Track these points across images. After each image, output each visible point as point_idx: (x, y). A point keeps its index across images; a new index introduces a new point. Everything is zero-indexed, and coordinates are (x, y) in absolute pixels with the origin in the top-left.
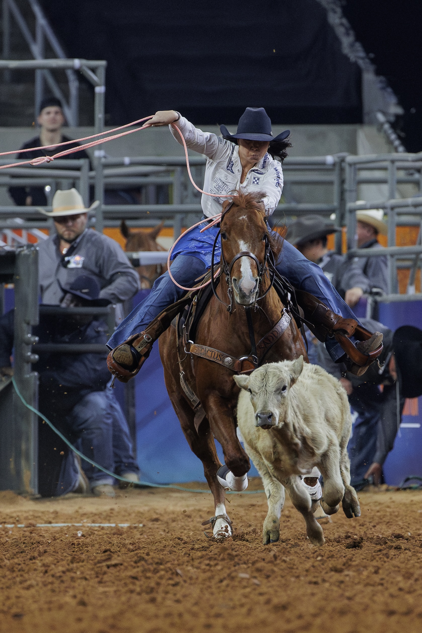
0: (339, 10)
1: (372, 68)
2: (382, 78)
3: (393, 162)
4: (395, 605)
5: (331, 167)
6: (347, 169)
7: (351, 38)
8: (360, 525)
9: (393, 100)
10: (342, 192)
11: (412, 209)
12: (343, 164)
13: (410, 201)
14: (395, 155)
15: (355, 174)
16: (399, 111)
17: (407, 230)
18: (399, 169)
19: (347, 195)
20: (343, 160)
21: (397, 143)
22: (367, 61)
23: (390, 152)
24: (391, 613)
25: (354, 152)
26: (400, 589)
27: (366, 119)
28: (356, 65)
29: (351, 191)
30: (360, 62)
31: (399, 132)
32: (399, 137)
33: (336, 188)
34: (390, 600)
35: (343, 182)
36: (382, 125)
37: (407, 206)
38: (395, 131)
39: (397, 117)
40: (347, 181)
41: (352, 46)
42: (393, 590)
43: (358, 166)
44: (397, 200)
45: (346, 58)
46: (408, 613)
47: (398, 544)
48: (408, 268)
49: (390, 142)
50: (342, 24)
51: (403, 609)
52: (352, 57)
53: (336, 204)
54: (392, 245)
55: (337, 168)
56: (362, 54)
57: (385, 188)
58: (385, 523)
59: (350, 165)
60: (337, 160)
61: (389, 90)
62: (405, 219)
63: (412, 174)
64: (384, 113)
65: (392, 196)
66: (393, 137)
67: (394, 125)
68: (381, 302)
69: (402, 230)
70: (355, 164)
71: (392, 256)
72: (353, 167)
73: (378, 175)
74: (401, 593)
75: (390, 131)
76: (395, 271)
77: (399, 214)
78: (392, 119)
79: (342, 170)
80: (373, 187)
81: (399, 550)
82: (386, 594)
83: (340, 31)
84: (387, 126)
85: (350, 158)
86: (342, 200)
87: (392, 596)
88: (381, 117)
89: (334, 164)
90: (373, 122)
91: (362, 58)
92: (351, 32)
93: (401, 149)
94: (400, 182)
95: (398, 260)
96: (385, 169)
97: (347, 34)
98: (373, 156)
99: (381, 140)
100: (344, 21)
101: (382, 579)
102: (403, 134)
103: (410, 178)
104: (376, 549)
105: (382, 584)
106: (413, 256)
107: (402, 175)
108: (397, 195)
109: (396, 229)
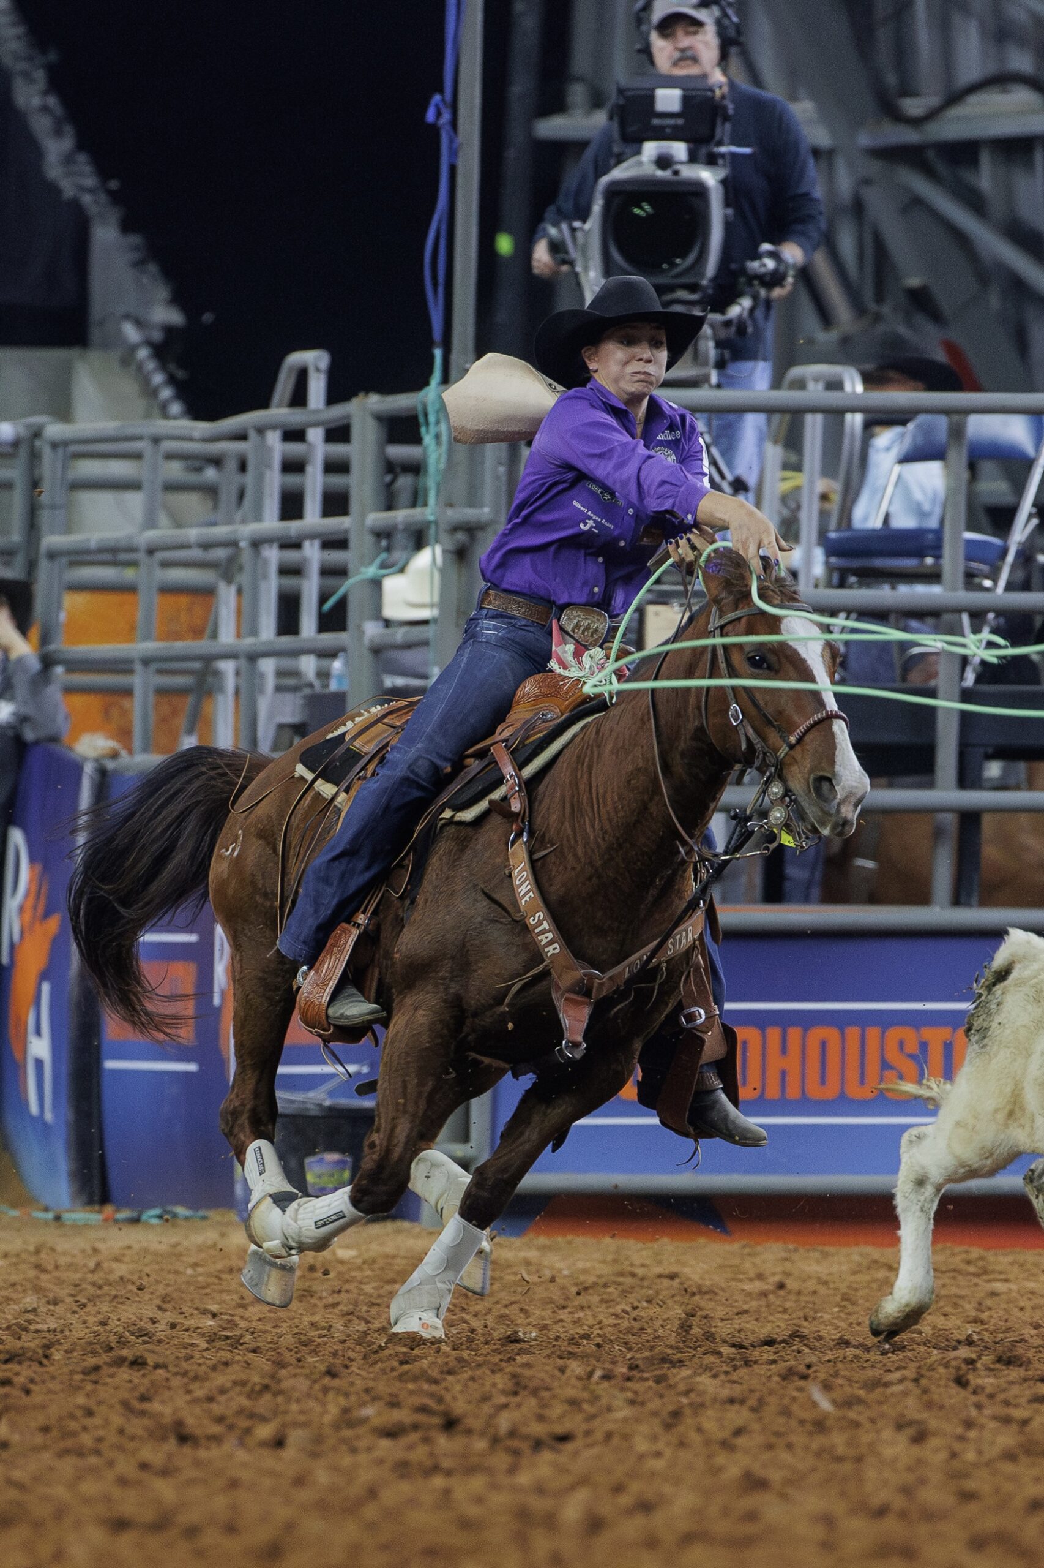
0: (40, 75)
1: (113, 216)
2: (135, 239)
3: (156, 440)
4: (130, 1505)
5: (9, 450)
6: (47, 453)
7: (67, 144)
8: (48, 1303)
9: (162, 293)
10: (33, 511)
11: (196, 554)
12: (38, 443)
13: (193, 534)
14: (162, 426)
15: (65, 467)
16: (174, 317)
17: (184, 600)
18: (170, 456)
19: (45, 517)
20: (37, 434)
21: (166, 393)
22: (103, 198)
23: (148, 416)
24: (120, 1525)
25: (64, 413)
26: (144, 1466)
27: (95, 333)
28: (75, 206)
29: (53, 507)
30: (87, 199)
31: (172, 367)
32: (172, 380)
33: (18, 499)
34: (117, 1492)
35: (35, 484)
36: (133, 349)
37: (187, 546)
38: (163, 364)
39: (169, 331)
40: (46, 486)
41: (68, 160)
42: (125, 1466)
43: (73, 448)
44: (163, 532)
45: (53, 189)
46: (161, 1524)
47: (138, 1354)
48: (183, 691)
49: (152, 393)
50: (45, 109)
51: (149, 1515)
52: (68, 188)
53: (16, 537)
54: (147, 637)
55: (23, 452)
56: (90, 182)
57: (135, 501)
58: (108, 1298)
59: (54, 445)
60: (23, 432)
61: (152, 268)
62: (177, 575)
63: (199, 470)
64: (139, 323)
65: (150, 522)
66: (158, 378)
67: (160, 352)
68: (116, 772)
69: (171, 599)
70: (66, 443)
71: (146, 662)
72: (60, 451)
73: (118, 469)
74: (144, 1475)
75: (151, 365)
76: (152, 698)
77: (166, 564)
78: (157, 336)
79: (34, 456)
80: (106, 498)
81: (140, 1367)
82: (110, 1475)
83: (41, 125)
84: (143, 353)
85: (55, 430)
86: (32, 527)
87: (123, 1481)
88: (131, 332)
89: (16, 444)
90: (113, 341)
91: (91, 191)
92: (69, 129)
93: (176, 408)
94: (171, 487)
95: (160, 672)
96: (137, 456)
97: (58, 132)
98: (108, 426)
99: (129, 387)
100: (52, 101)
101: (100, 1440)
102: (180, 374)
103: (192, 478)
104: (86, 1364)
105: (97, 1452)
106: (197, 665)
107: (175, 470)
108: (163, 519)
109: (157, 599)
